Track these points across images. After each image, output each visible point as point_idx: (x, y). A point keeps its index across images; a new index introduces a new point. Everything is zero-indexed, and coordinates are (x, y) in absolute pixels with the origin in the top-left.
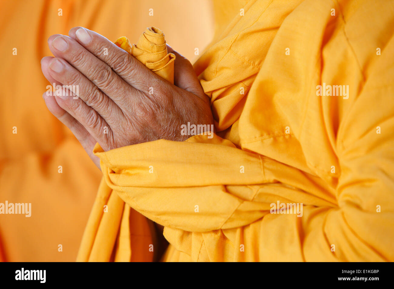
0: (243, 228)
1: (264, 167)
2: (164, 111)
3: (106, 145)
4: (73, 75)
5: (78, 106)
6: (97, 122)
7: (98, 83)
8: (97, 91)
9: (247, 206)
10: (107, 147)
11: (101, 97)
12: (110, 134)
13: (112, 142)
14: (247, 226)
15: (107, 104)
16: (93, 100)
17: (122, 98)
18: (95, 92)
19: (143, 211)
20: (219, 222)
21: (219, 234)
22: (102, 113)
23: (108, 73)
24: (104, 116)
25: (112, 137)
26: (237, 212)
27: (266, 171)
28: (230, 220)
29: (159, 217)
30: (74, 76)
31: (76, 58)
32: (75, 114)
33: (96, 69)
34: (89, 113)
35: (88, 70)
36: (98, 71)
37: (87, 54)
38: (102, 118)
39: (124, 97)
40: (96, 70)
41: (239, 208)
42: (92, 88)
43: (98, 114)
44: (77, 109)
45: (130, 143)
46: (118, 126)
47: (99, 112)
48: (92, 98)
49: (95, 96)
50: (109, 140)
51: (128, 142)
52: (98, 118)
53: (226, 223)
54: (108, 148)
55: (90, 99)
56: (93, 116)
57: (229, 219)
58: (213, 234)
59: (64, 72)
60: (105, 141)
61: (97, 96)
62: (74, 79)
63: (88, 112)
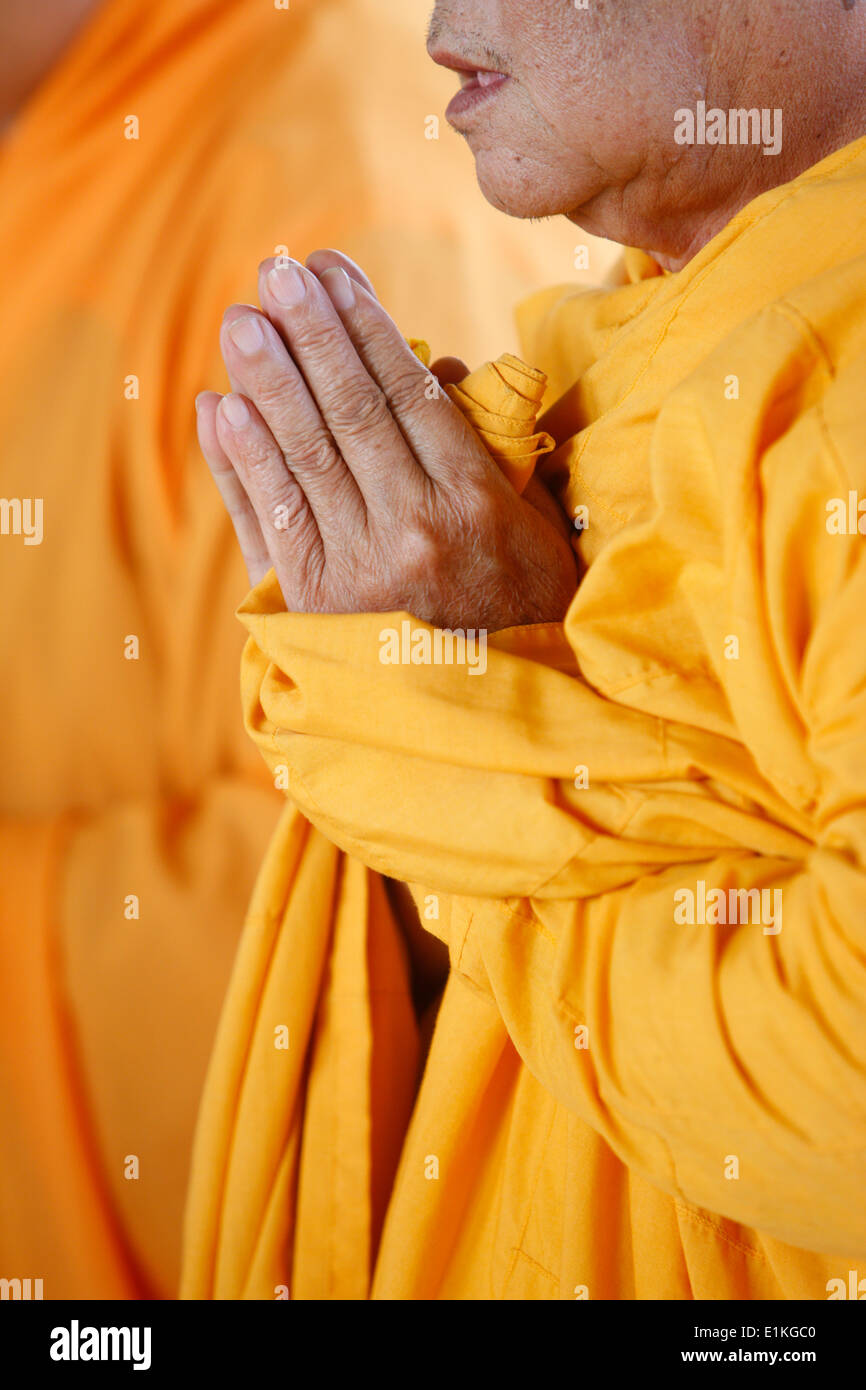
0: (583, 902)
1: (666, 736)
2: (476, 542)
3: (298, 589)
4: (279, 377)
5: (265, 460)
6: (296, 518)
7: (337, 421)
8: (325, 441)
9: (602, 849)
10: (299, 595)
11: (330, 460)
12: (317, 564)
13: (314, 586)
14: (596, 896)
15: (336, 482)
16: (304, 459)
17: (381, 477)
18: (319, 444)
19: (323, 816)
20: (528, 881)
21: (515, 905)
22: (313, 498)
23: (375, 405)
24: (316, 511)
25: (317, 574)
26: (577, 864)
27: (671, 745)
28: (554, 880)
29: (362, 843)
30: (280, 381)
31: (311, 337)
32: (249, 477)
33: (350, 385)
34: (285, 488)
35: (327, 378)
36: (351, 391)
37: (342, 338)
38: (311, 514)
39: (387, 477)
40: (346, 388)
41: (582, 856)
42: (316, 431)
43: (305, 499)
44: (258, 467)
45: (357, 602)
46: (343, 549)
47: (308, 496)
48: (305, 455)
49: (315, 453)
50: (308, 578)
51: (355, 600)
52: (301, 509)
53: (545, 885)
54: (300, 599)
55: (299, 455)
56: (292, 499)
57: (554, 877)
58: (498, 903)
59: (261, 357)
60: (298, 576)
61: (319, 454)
62: (279, 389)
63: (284, 482)
